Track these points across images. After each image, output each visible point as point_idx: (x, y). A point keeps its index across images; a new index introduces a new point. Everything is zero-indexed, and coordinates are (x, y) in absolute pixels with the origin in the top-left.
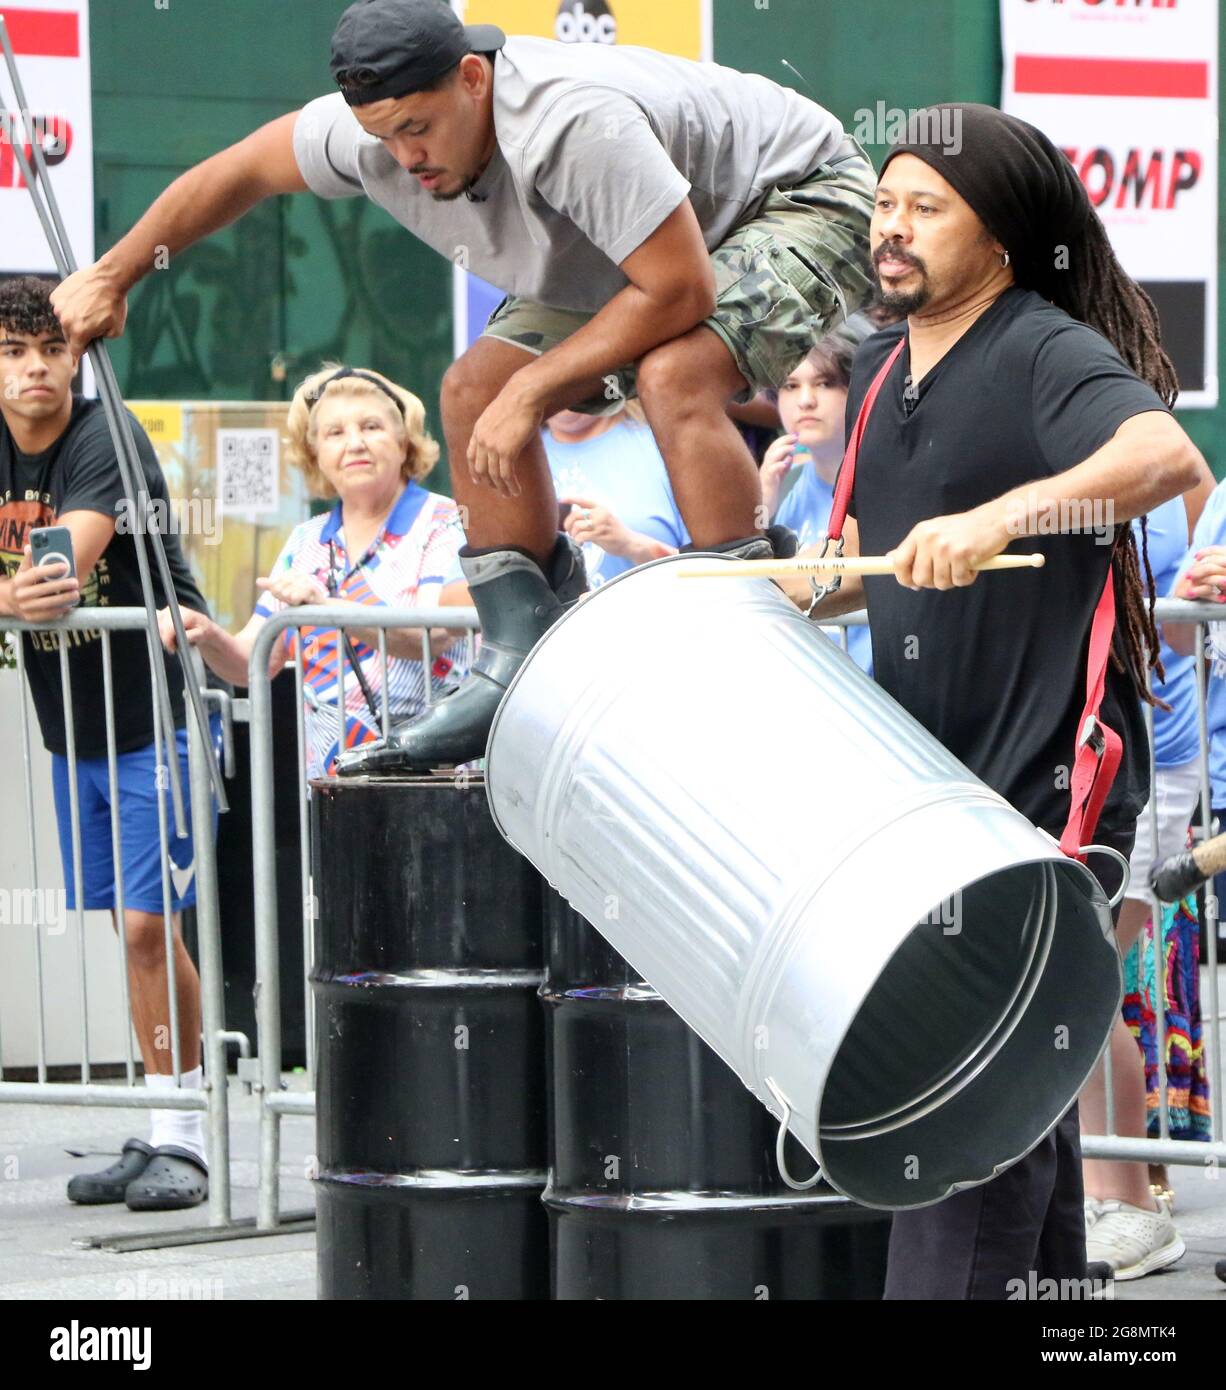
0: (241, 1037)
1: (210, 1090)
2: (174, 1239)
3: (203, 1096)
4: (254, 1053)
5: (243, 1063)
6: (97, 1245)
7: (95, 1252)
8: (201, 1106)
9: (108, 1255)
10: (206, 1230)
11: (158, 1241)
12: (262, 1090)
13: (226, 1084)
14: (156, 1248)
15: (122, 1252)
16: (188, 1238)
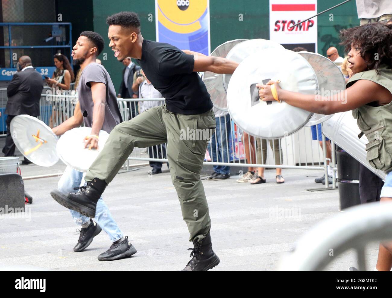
0: (329, 159)
1: (325, 167)
2: (320, 190)
3: (324, 168)
4: (331, 162)
5: (330, 163)
6: (308, 190)
7: (308, 191)
8: (323, 170)
9: (310, 192)
10: (325, 188)
11: (318, 190)
12: (333, 167)
13: (327, 167)
14: (317, 191)
15: (312, 191)
16: (322, 190)
